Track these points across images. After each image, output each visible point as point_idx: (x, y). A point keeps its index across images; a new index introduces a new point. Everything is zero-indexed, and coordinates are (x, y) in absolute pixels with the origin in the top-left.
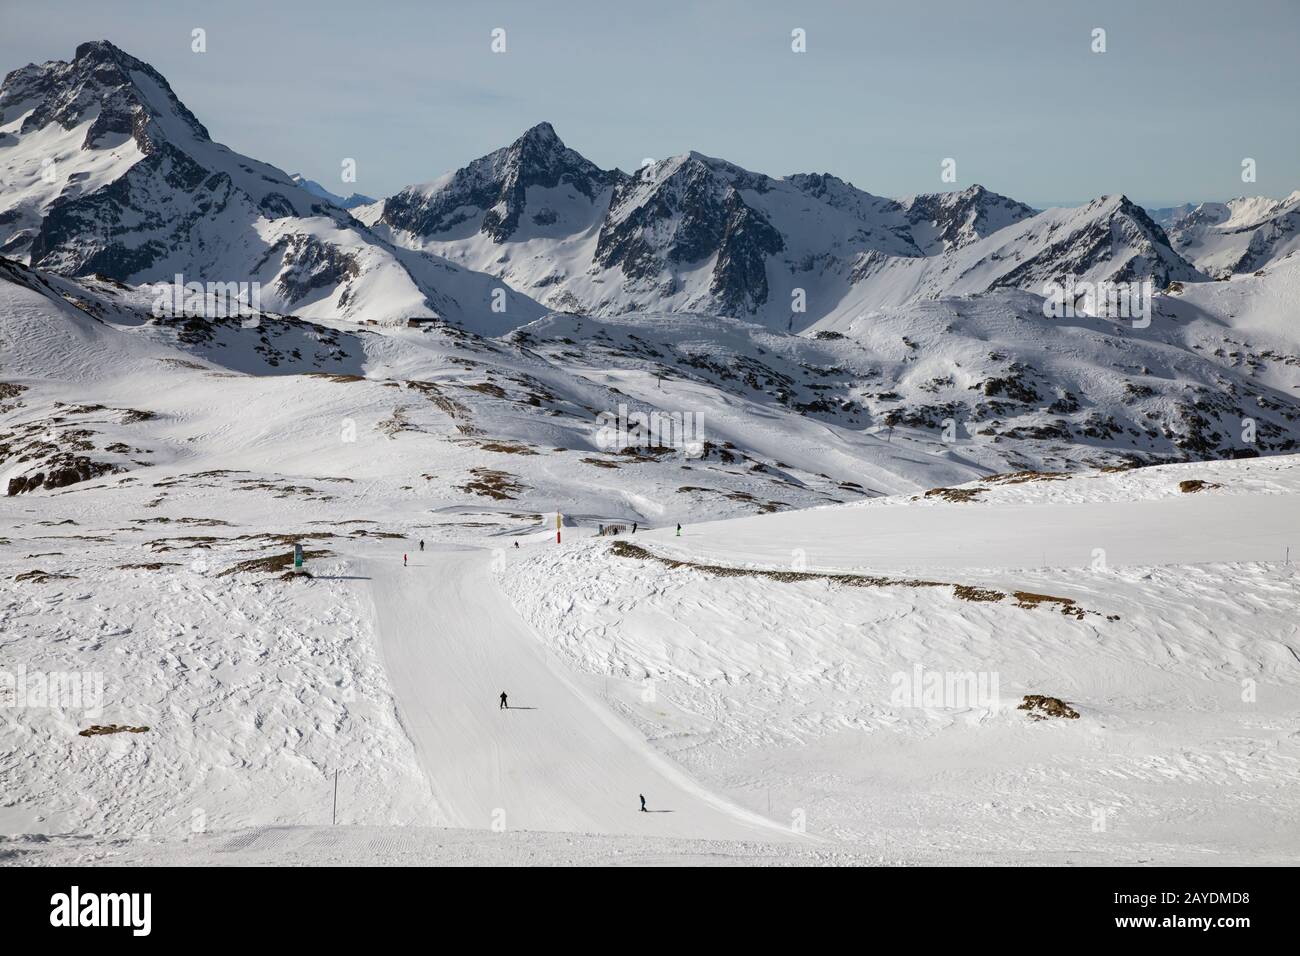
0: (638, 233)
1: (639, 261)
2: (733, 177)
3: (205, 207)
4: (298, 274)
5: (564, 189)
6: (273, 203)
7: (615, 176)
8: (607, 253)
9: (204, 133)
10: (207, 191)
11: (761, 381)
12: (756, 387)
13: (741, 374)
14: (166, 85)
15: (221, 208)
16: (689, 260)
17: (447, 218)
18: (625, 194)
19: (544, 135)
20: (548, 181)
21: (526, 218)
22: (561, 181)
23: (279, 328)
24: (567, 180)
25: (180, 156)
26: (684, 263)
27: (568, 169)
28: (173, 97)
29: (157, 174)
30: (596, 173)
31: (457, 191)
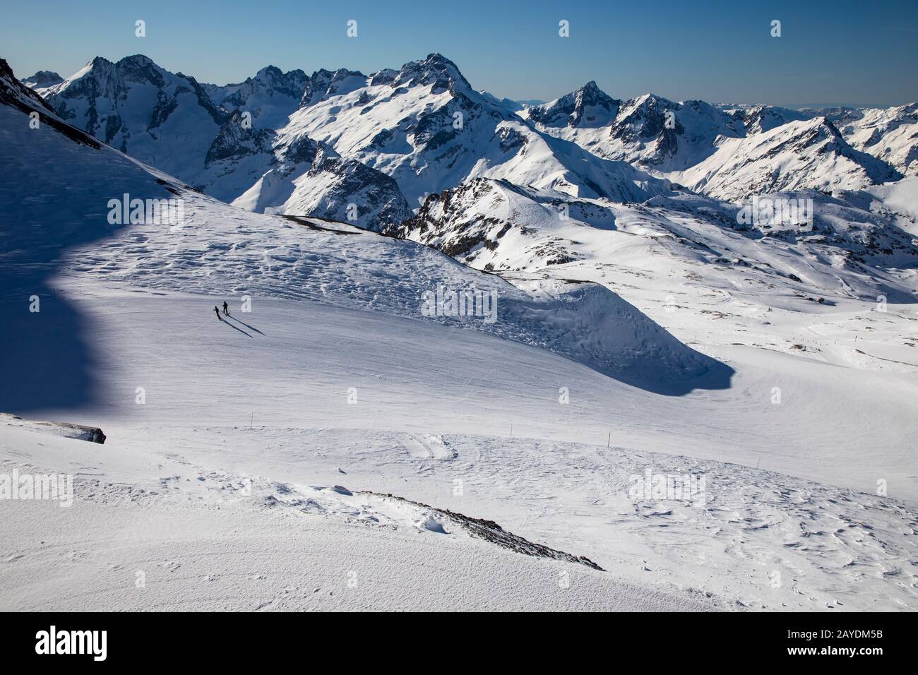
0: (628, 126)
1: (628, 137)
2: (666, 104)
3: (473, 116)
4: (506, 142)
5: (598, 107)
6: (495, 114)
7: (618, 103)
8: (615, 133)
9: (469, 86)
10: (474, 110)
11: (724, 220)
12: (723, 222)
13: (718, 218)
14: (457, 69)
15: (479, 117)
16: (647, 137)
17: (554, 118)
18: (623, 110)
19: (592, 85)
20: (592, 103)
21: (584, 118)
22: (597, 104)
23: (586, 206)
24: (600, 103)
25: (465, 97)
26: (645, 138)
27: (600, 99)
28: (460, 73)
29: (457, 104)
30: (611, 101)
31: (558, 107)
